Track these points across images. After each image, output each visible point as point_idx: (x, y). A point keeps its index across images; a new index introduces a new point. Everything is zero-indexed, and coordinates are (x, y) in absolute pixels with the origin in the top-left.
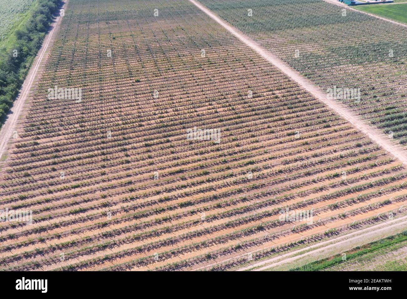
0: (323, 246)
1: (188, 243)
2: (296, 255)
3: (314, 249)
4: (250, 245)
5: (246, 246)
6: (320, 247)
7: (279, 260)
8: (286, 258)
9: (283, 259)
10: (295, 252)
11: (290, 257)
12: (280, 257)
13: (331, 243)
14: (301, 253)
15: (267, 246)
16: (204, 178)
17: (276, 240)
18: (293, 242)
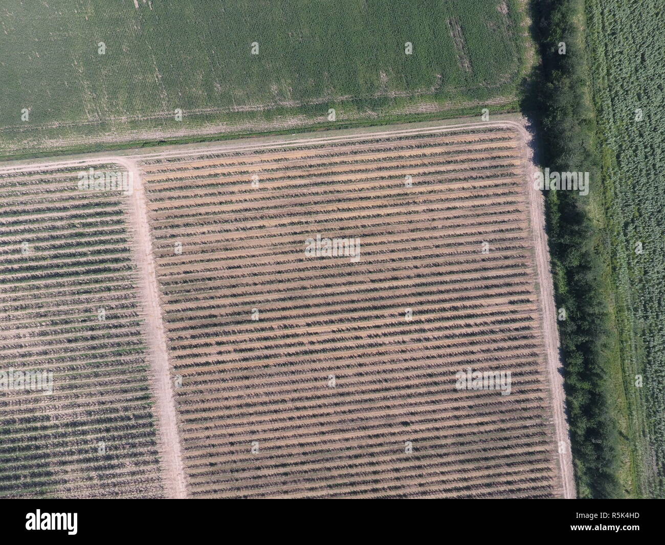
0: (272, 145)
1: (369, 166)
2: (295, 143)
3: (279, 145)
4: (324, 156)
5: (328, 156)
6: (275, 145)
7: (308, 142)
8: (303, 143)
9: (305, 142)
10: (295, 145)
11: (299, 143)
12: (306, 144)
13: (264, 146)
14: (291, 143)
15: (313, 152)
16: (345, 224)
17: (304, 155)
18: (292, 151)
